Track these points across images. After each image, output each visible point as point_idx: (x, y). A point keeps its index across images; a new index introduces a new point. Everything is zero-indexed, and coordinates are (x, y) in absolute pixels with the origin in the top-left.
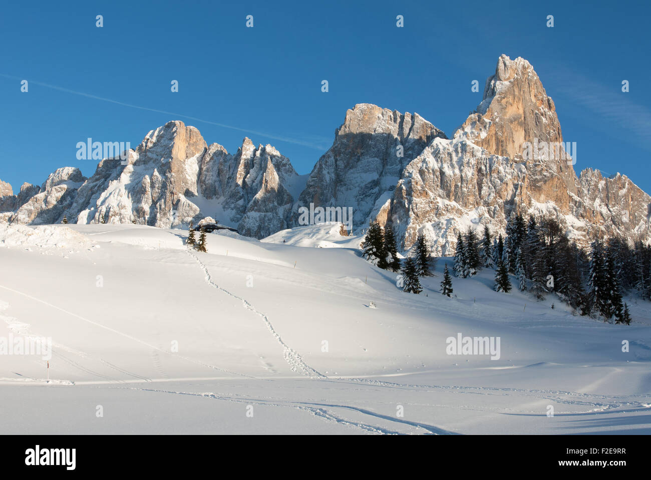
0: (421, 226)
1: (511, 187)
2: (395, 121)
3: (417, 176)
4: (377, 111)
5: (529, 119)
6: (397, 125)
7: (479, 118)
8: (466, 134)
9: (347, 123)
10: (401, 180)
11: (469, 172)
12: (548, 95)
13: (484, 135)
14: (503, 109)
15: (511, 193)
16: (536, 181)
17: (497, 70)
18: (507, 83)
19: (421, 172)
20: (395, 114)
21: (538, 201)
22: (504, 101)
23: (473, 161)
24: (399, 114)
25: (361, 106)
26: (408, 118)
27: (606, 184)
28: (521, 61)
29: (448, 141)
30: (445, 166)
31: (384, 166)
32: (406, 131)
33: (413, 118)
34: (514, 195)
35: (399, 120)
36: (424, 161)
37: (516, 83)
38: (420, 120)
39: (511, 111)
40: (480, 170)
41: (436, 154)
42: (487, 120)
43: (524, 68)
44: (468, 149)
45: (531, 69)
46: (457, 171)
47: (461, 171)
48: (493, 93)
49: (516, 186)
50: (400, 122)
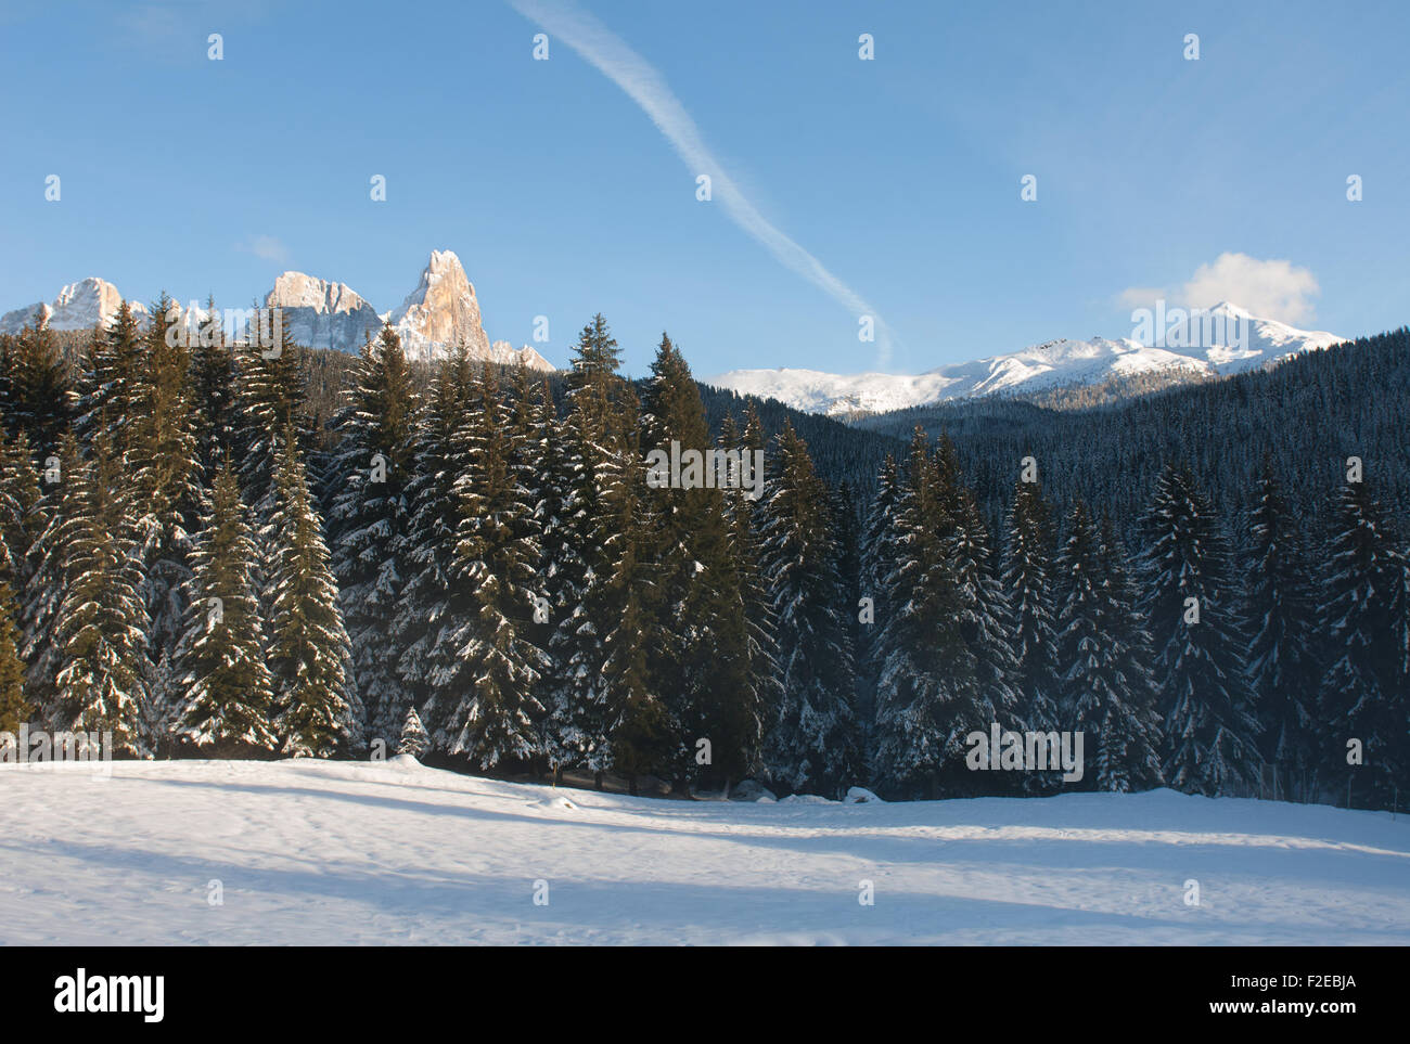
2: (322, 290)
4: (305, 280)
5: (455, 306)
6: (325, 294)
7: (419, 309)
8: (409, 322)
9: (277, 291)
11: (415, 355)
12: (469, 282)
13: (423, 323)
14: (436, 298)
17: (430, 264)
18: (438, 276)
20: (321, 282)
22: (436, 293)
24: (326, 283)
25: (289, 274)
26: (335, 289)
28: (450, 255)
32: (334, 300)
33: (340, 288)
35: (326, 290)
37: (446, 277)
38: (347, 291)
39: (444, 300)
40: (422, 353)
42: (425, 310)
43: (452, 261)
44: (412, 336)
45: (456, 260)
48: (427, 285)
50: (327, 292)
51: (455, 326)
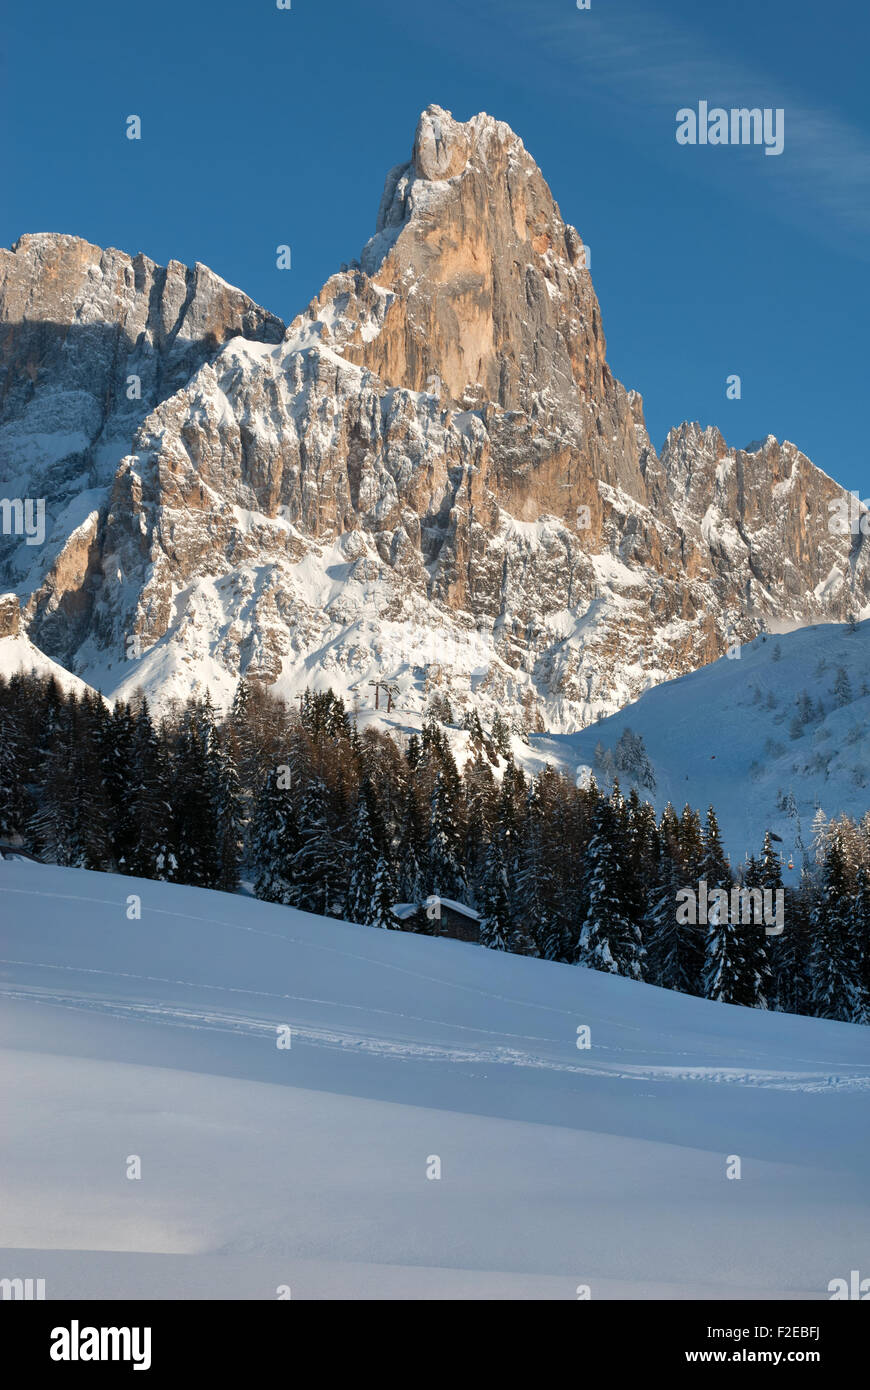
0: (185, 586)
1: (441, 477)
2: (140, 284)
3: (174, 446)
4: (88, 259)
5: (506, 288)
6: (146, 298)
7: (360, 283)
8: (318, 328)
10: (129, 457)
11: (325, 437)
12: (566, 219)
13: (370, 331)
14: (432, 258)
15: (441, 493)
16: (513, 460)
17: (416, 149)
18: (442, 186)
19: (188, 435)
20: (138, 263)
21: (519, 515)
22: (433, 237)
23: (336, 405)
24: (150, 264)
25: (39, 240)
26: (176, 279)
27: (737, 467)
28: (485, 124)
29: (267, 348)
30: (257, 417)
31: (105, 413)
32: (172, 313)
33: (191, 276)
34: (450, 500)
35: (150, 282)
36: (197, 404)
37: (469, 187)
38: (214, 282)
39: (456, 266)
40: (355, 431)
41: (232, 384)
42: (381, 291)
43: (494, 142)
44: (323, 370)
45: (516, 148)
46: (290, 433)
47: (301, 431)
48: (404, 214)
49: (456, 476)
50: (153, 287)
51: (504, 353)
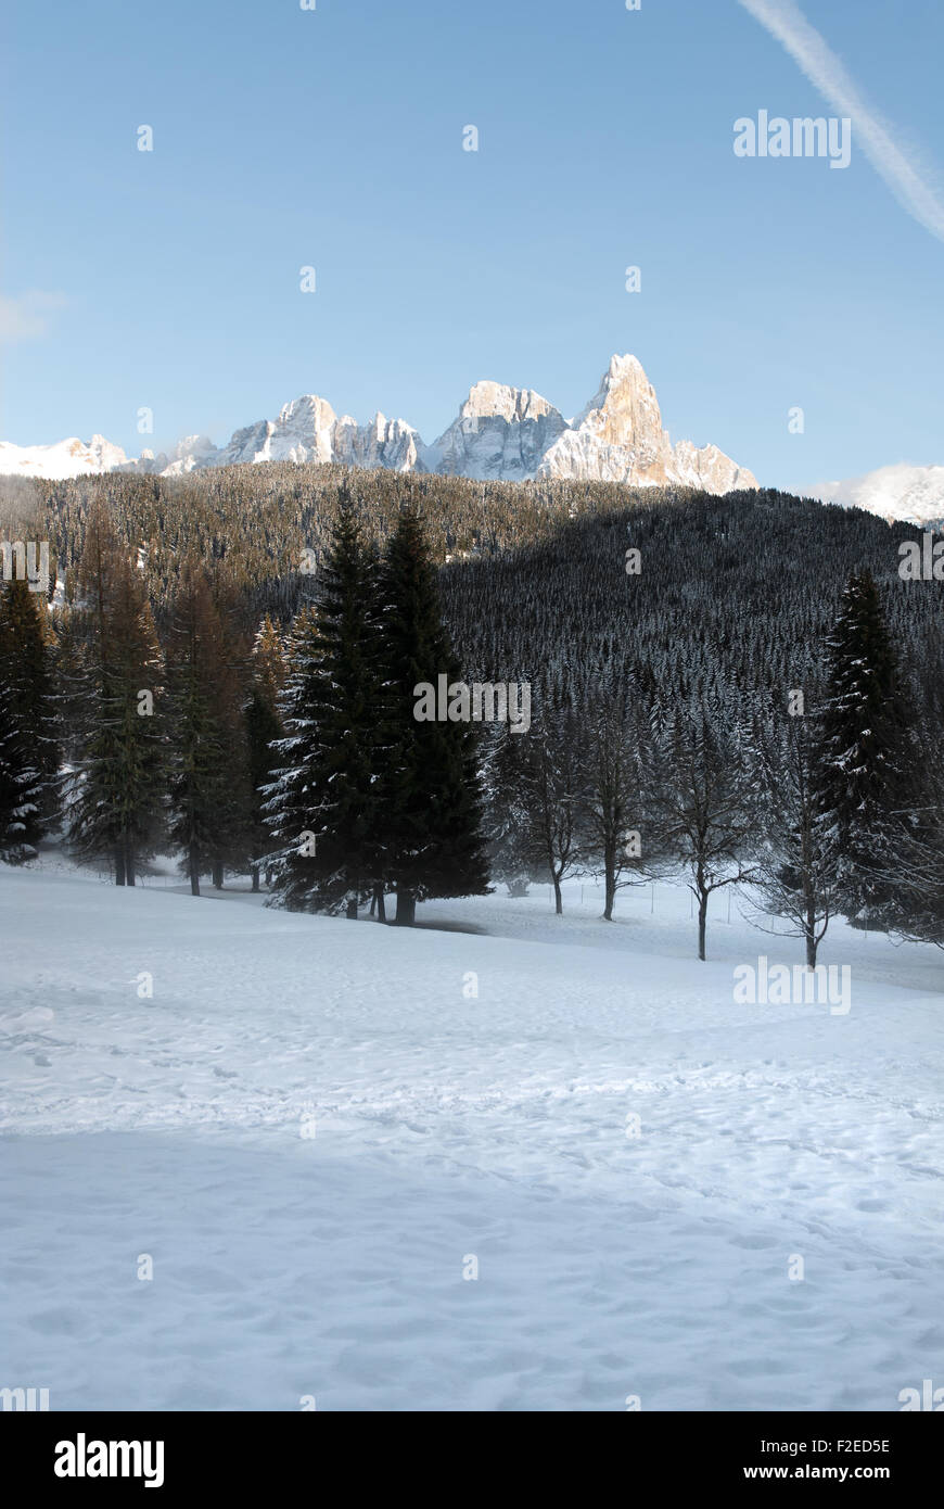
1: (624, 471)
2: (512, 396)
3: (553, 462)
4: (498, 389)
5: (635, 409)
6: (516, 403)
7: (598, 414)
8: (588, 427)
9: (471, 402)
11: (593, 459)
12: (650, 383)
13: (602, 427)
14: (616, 402)
15: (623, 475)
16: (642, 465)
17: (610, 368)
18: (618, 380)
19: (557, 459)
20: (514, 390)
21: (644, 480)
22: (616, 396)
23: (595, 450)
24: (517, 391)
25: (483, 383)
26: (525, 396)
27: (698, 455)
28: (630, 358)
29: (575, 433)
30: (575, 453)
32: (523, 408)
33: (529, 394)
34: (626, 476)
35: (517, 397)
36: (558, 450)
37: (626, 380)
39: (622, 404)
40: (600, 457)
41: (567, 444)
42: (604, 414)
43: (632, 364)
44: (592, 440)
45: (637, 363)
46: (584, 458)
47: (586, 458)
48: (607, 389)
49: (628, 470)
50: (517, 399)
51: (635, 429)
